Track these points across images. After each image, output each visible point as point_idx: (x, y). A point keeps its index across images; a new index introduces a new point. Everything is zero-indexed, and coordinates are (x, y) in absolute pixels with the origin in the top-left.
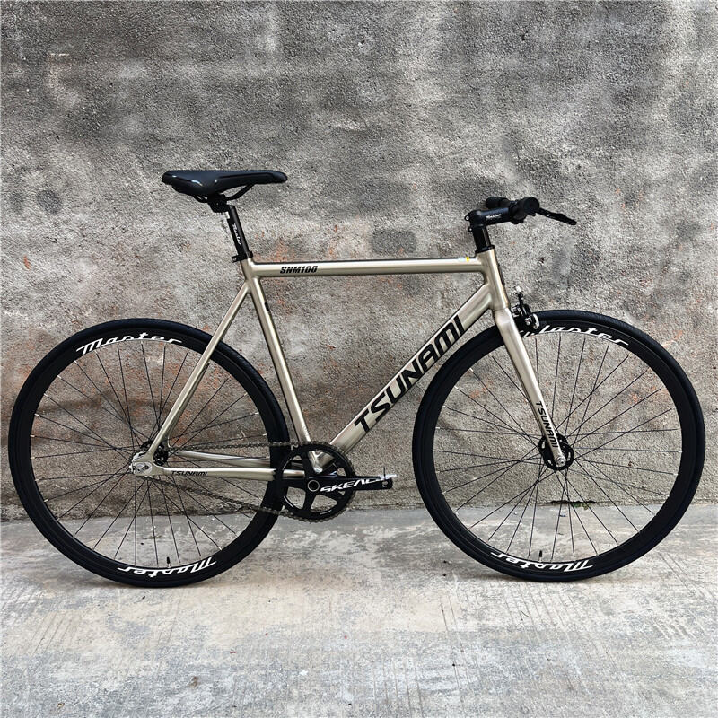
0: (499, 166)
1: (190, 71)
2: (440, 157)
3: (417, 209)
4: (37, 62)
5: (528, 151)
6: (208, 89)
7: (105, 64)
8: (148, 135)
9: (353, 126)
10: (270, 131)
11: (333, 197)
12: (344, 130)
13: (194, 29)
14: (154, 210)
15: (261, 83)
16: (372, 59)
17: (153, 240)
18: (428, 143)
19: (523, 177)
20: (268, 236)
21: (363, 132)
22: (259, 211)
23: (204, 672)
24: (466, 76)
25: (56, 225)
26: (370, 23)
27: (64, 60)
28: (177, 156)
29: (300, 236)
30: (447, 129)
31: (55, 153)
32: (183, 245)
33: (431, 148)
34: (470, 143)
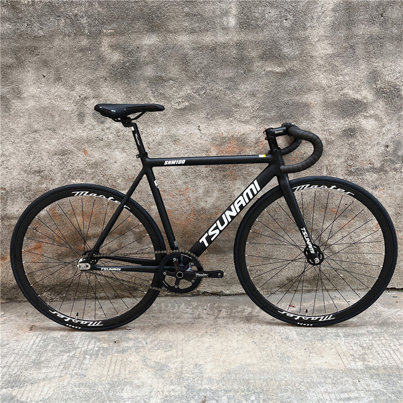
0: (364, 91)
1: (184, 39)
2: (329, 87)
3: (314, 118)
4: (95, 36)
5: (382, 82)
6: (194, 49)
7: (134, 35)
8: (158, 77)
9: (278, 70)
10: (230, 73)
11: (265, 112)
12: (273, 72)
13: (187, 15)
14: (160, 121)
15: (225, 45)
16: (291, 29)
17: (158, 138)
18: (322, 79)
19: (379, 98)
20: (225, 135)
21: (284, 73)
22: (220, 121)
23: (208, 393)
24: (347, 38)
25: (103, 130)
26: (291, 8)
27: (111, 34)
28: (175, 89)
29: (244, 134)
30: (334, 70)
31: (105, 89)
32: (176, 141)
33: (324, 82)
34: (347, 78)
